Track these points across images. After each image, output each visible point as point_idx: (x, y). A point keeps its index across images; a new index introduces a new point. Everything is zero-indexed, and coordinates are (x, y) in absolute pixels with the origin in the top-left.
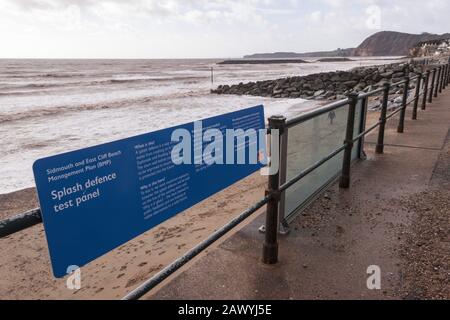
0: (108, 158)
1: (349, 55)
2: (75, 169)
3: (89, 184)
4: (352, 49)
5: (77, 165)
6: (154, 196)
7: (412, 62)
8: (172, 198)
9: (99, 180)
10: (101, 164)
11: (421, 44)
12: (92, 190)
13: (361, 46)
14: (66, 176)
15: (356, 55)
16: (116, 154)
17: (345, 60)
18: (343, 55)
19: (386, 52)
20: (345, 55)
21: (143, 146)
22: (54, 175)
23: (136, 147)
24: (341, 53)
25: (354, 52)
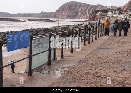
1: (50, 17)
4: (52, 13)
7: (89, 23)
11: (96, 12)
12: (10, 40)
13: (58, 11)
15: (55, 17)
17: (48, 20)
18: (46, 17)
19: (75, 16)
20: (47, 17)
24: (44, 15)
25: (53, 15)
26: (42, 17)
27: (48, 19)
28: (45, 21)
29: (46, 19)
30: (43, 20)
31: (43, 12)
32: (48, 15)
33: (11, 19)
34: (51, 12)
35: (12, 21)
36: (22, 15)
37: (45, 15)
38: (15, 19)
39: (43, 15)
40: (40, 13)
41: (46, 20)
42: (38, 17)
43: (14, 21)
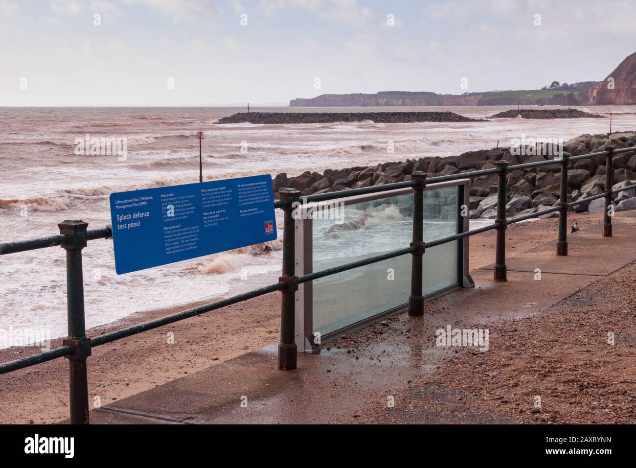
0: (145, 200)
2: (128, 203)
3: (135, 216)
5: (129, 201)
6: (173, 237)
8: (185, 243)
9: (140, 215)
10: (141, 204)
12: (136, 220)
14: (124, 207)
16: (149, 198)
18: (566, 102)
21: (165, 196)
22: (119, 205)
23: (162, 196)
24: (561, 95)
25: (595, 94)
26: (551, 102)
27: (573, 107)
28: (563, 117)
29: (566, 108)
30: (554, 114)
31: (557, 83)
32: (575, 93)
33: (436, 113)
34: (588, 83)
35: (440, 121)
36: (481, 96)
37: (566, 93)
38: (450, 113)
39: (556, 96)
40: (544, 89)
41: (566, 112)
42: (540, 102)
43: (446, 121)
